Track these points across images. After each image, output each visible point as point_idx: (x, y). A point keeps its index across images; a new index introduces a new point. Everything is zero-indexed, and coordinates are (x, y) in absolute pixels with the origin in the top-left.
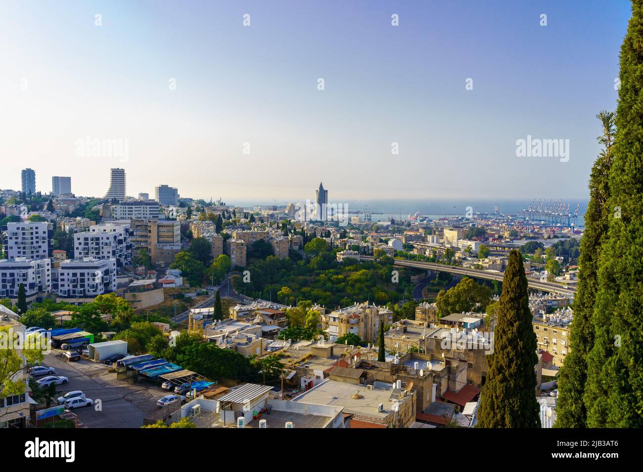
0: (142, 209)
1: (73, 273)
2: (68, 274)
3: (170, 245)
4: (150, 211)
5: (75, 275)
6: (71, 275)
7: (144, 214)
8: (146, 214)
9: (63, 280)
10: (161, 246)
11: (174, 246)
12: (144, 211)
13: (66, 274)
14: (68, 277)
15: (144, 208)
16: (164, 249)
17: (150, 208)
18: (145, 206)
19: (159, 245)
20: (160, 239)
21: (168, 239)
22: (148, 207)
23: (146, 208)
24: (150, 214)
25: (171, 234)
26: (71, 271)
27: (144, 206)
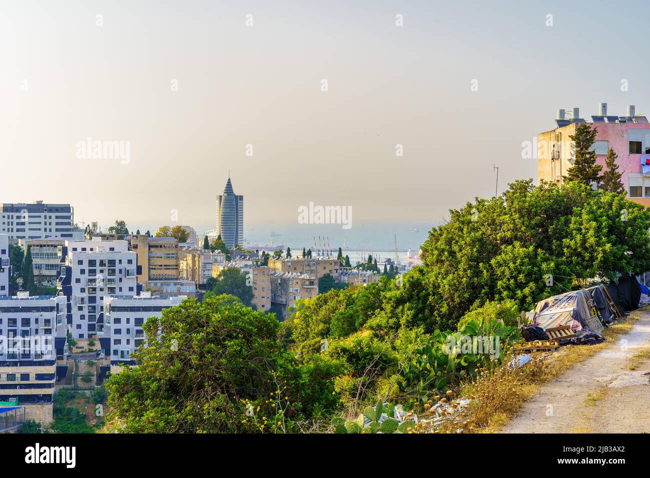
0: (42, 220)
1: (136, 319)
2: (128, 321)
3: (175, 284)
4: (57, 224)
5: (139, 322)
6: (132, 321)
7: (45, 230)
8: (50, 230)
9: (118, 331)
10: (159, 285)
11: (182, 285)
12: (45, 223)
13: (124, 321)
14: (128, 326)
15: (45, 217)
16: (165, 291)
17: (57, 217)
18: (48, 214)
19: (155, 284)
20: (152, 272)
21: (167, 272)
22: (53, 215)
23: (50, 217)
24: (57, 230)
25: (172, 262)
26: (133, 316)
27: (46, 213)
